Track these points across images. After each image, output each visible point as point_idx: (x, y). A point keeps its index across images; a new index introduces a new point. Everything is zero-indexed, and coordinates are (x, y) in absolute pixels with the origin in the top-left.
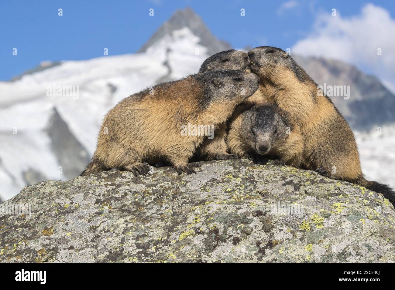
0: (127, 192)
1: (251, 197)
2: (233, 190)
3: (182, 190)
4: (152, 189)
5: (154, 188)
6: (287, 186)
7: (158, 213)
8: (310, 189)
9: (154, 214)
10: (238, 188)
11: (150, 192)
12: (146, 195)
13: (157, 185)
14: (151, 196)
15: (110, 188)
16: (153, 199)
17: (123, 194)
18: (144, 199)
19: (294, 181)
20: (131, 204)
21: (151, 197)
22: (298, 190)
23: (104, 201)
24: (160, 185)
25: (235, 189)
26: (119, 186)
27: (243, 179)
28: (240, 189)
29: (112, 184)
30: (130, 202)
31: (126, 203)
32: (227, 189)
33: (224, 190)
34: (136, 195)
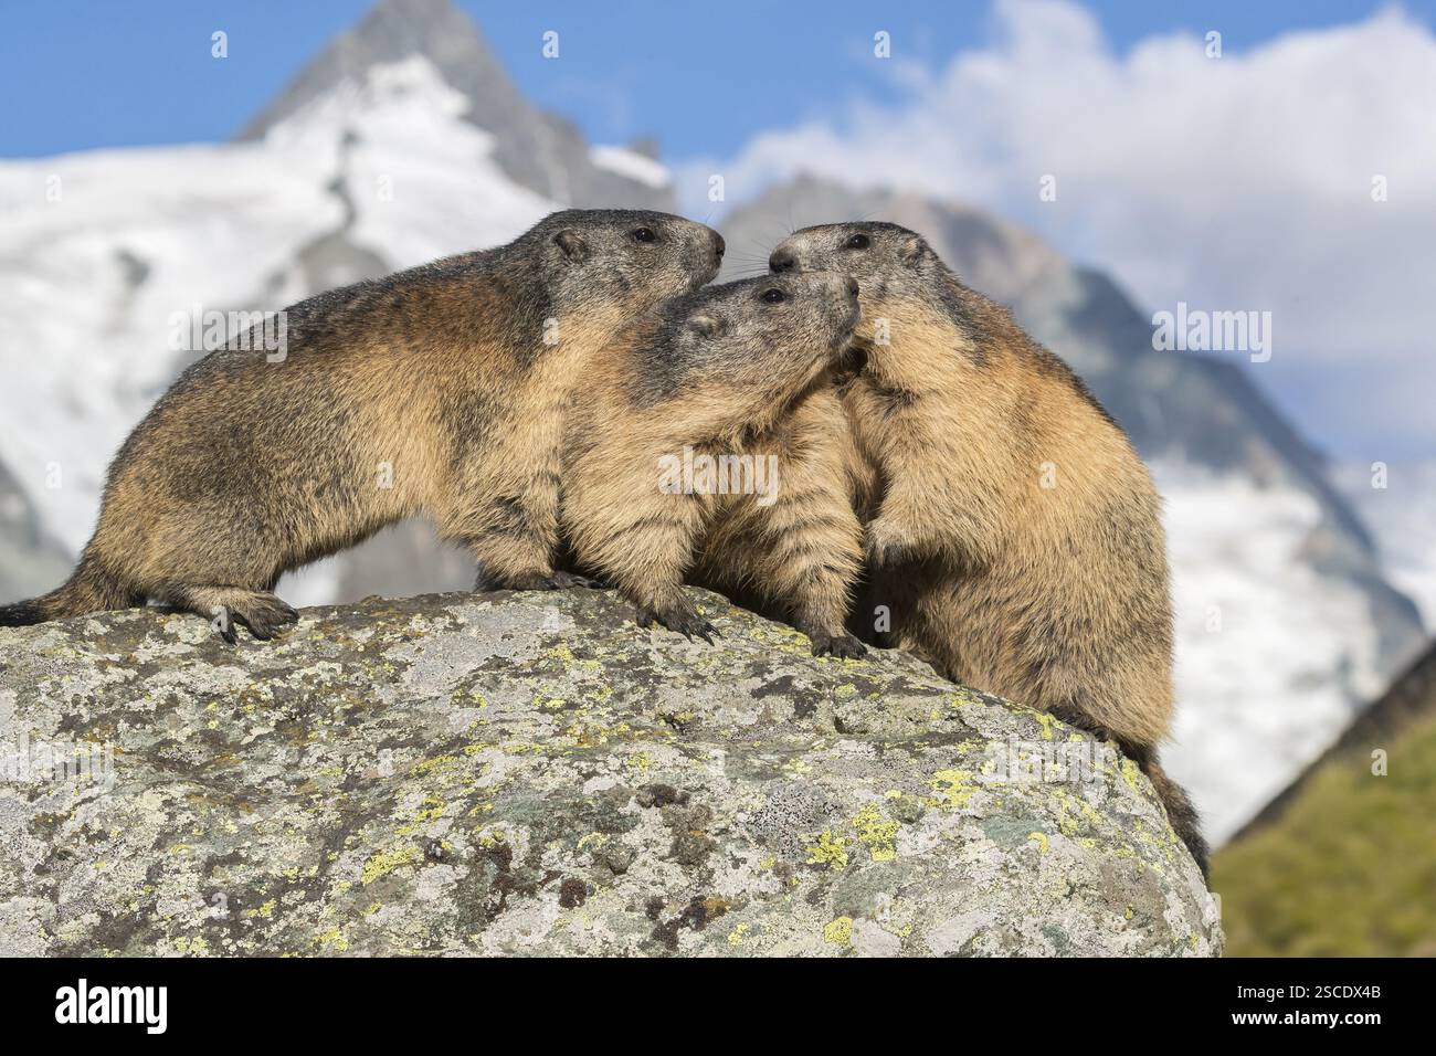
0: (179, 692)
1: (637, 733)
2: (571, 706)
3: (384, 694)
4: (272, 687)
5: (278, 682)
6: (769, 699)
7: (289, 777)
8: (855, 712)
9: (276, 781)
10: (588, 699)
11: (263, 697)
12: (249, 707)
13: (290, 671)
14: (265, 714)
15: (116, 675)
16: (272, 724)
17: (162, 702)
18: (242, 723)
19: (795, 682)
20: (189, 738)
21: (267, 718)
22: (811, 716)
23: (93, 722)
24: (303, 672)
25: (578, 701)
26: (148, 669)
27: (608, 665)
28: (596, 703)
29: (125, 663)
30: (188, 731)
31: (172, 734)
32: (549, 700)
33: (537, 703)
34: (210, 707)
